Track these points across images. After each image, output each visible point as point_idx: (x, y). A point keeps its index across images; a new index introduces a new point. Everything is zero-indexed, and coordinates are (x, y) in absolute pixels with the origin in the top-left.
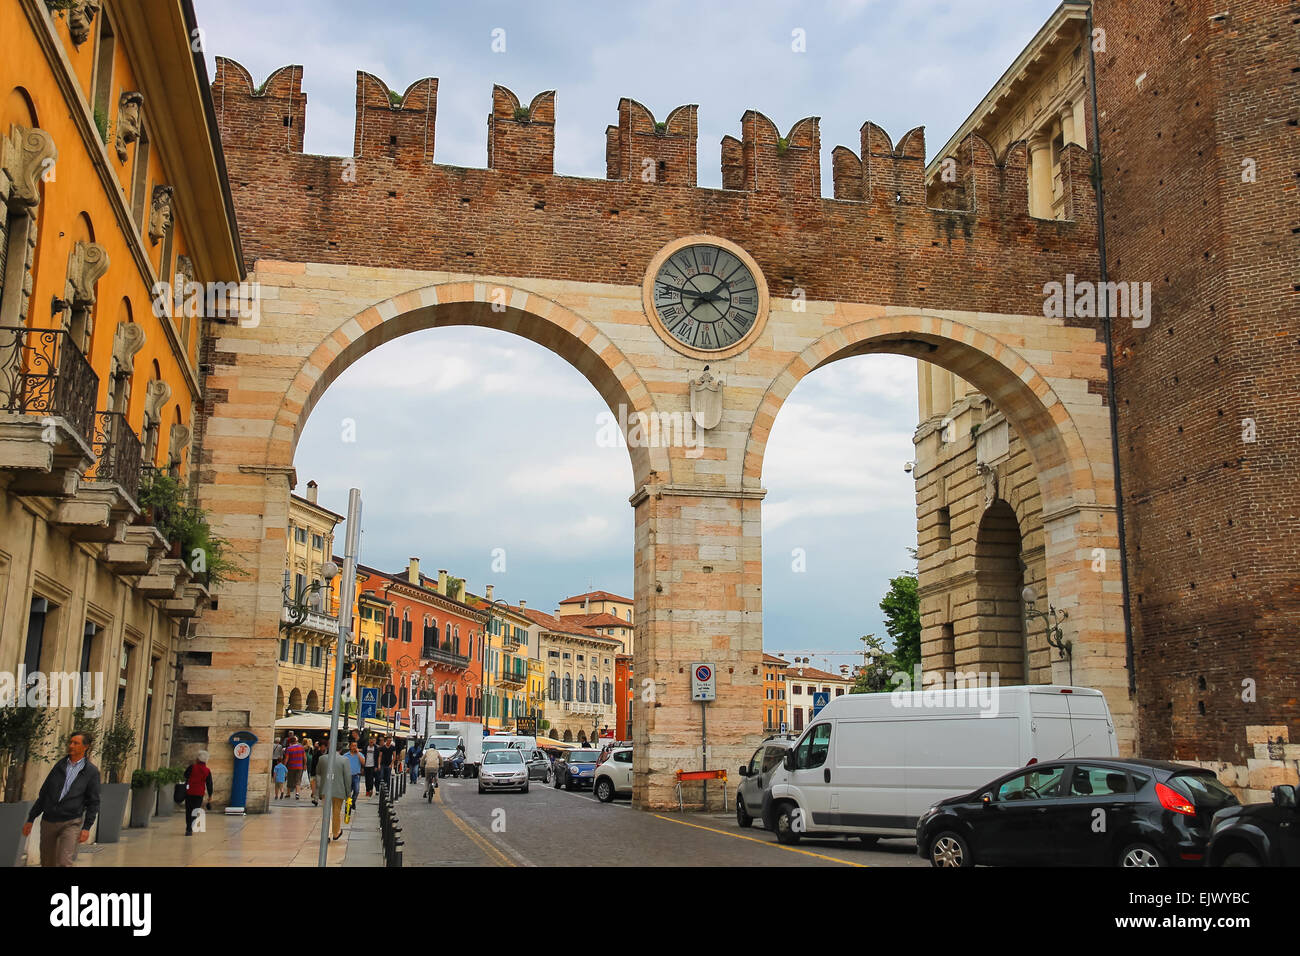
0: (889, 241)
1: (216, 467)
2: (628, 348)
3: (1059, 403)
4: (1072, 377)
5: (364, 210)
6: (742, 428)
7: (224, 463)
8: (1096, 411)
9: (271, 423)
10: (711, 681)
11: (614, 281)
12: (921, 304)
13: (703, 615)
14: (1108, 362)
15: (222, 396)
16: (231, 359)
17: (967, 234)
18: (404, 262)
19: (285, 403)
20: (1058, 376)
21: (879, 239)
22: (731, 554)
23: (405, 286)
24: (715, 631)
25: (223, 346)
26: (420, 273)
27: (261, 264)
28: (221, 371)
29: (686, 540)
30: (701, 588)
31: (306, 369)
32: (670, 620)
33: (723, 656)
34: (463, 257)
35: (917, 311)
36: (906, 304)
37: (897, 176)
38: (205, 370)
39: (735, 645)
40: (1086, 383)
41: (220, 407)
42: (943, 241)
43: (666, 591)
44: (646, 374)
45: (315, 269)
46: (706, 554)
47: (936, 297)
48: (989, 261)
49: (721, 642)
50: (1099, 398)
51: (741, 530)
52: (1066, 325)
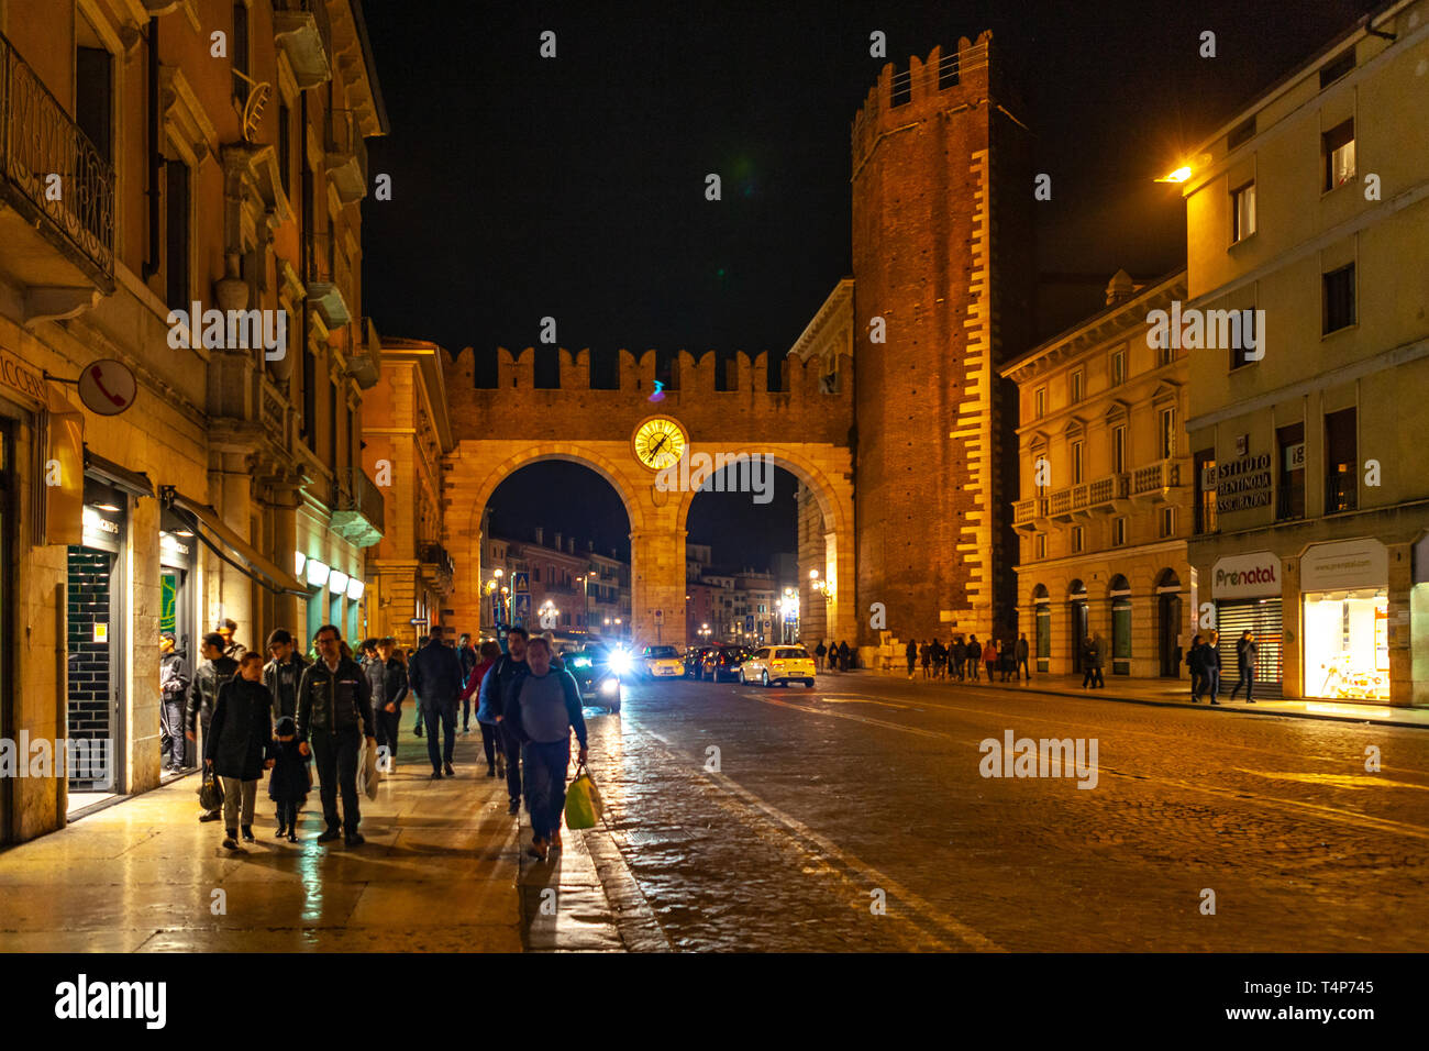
0: (748, 409)
1: (450, 533)
2: (625, 470)
3: (829, 485)
4: (836, 472)
5: (504, 413)
6: (677, 504)
7: (452, 530)
8: (846, 488)
9: (469, 513)
10: (662, 617)
11: (618, 439)
12: (763, 441)
13: (659, 589)
14: (853, 464)
15: (450, 502)
16: (452, 486)
17: (787, 404)
18: (525, 437)
19: (476, 503)
20: (829, 472)
21: (743, 410)
22: (672, 561)
23: (523, 448)
24: (664, 595)
25: (449, 480)
26: (530, 442)
27: (461, 442)
28: (447, 490)
29: (651, 556)
30: (658, 577)
31: (484, 488)
32: (645, 590)
33: (668, 605)
34: (550, 433)
35: (760, 444)
36: (755, 441)
37: (753, 377)
38: (442, 491)
39: (674, 601)
40: (842, 475)
41: (449, 507)
42: (774, 408)
43: (643, 579)
44: (633, 482)
45: (484, 442)
46: (661, 561)
47: (769, 437)
48: (797, 417)
49: (667, 600)
50: (848, 481)
51: (676, 551)
52: (836, 446)
